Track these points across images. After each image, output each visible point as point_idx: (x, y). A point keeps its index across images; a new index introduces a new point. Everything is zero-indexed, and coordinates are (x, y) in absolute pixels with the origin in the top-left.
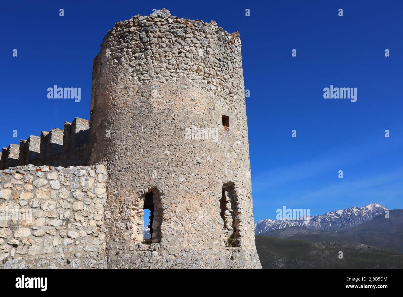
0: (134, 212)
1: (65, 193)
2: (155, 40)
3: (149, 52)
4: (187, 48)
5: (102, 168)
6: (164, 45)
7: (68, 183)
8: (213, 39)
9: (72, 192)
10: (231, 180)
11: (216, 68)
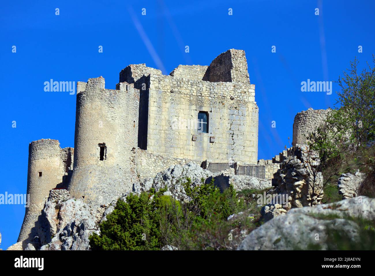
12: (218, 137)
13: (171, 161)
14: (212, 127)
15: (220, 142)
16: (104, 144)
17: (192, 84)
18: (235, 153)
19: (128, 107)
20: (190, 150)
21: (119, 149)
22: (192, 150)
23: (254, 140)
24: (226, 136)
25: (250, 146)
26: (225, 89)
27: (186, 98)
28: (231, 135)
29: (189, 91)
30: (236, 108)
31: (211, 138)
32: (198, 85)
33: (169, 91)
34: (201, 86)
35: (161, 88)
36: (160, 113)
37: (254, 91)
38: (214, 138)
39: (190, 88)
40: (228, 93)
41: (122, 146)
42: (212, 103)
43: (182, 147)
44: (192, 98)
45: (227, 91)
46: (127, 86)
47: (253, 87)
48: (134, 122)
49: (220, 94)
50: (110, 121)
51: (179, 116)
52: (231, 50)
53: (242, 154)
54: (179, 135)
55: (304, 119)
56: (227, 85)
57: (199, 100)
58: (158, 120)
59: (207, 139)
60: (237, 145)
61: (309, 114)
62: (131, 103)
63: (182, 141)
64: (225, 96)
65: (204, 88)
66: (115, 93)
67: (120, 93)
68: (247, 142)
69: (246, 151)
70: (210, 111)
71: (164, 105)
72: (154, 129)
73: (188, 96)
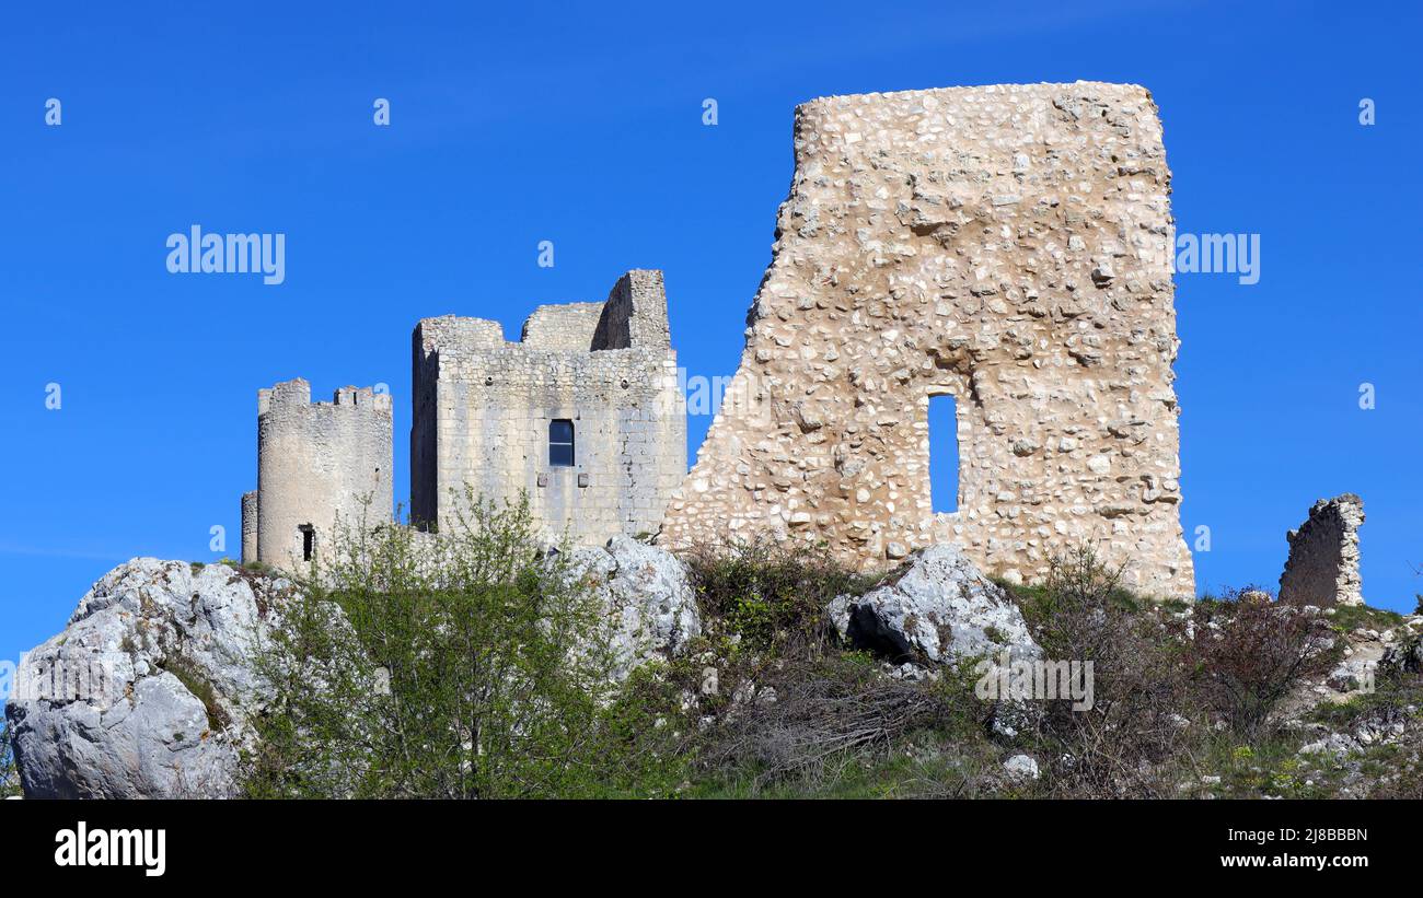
12: (596, 474)
14: (581, 452)
15: (600, 484)
16: (310, 525)
17: (533, 363)
19: (360, 440)
20: (533, 508)
22: (540, 507)
23: (678, 472)
24: (616, 469)
26: (610, 365)
27: (522, 394)
28: (626, 466)
29: (527, 378)
30: (634, 405)
31: (581, 477)
32: (546, 362)
33: (483, 381)
34: (553, 363)
35: (465, 377)
36: (464, 432)
37: (674, 364)
38: (586, 476)
40: (616, 373)
42: (580, 400)
44: (533, 393)
45: (614, 369)
46: (355, 394)
47: (672, 354)
48: (377, 470)
49: (597, 379)
50: (320, 474)
51: (506, 436)
52: (632, 272)
54: (510, 475)
56: (612, 356)
57: (551, 396)
58: (461, 448)
59: (571, 480)
60: (641, 488)
64: (610, 380)
65: (562, 368)
66: (329, 412)
67: (339, 411)
68: (662, 477)
69: (660, 499)
70: (576, 416)
71: (472, 413)
72: (452, 469)
73: (525, 388)
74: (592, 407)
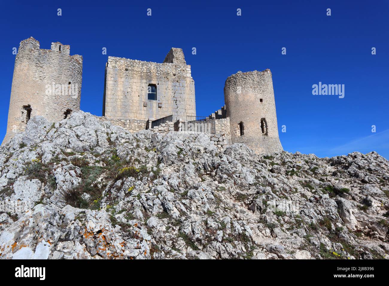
0: (237, 129)
1: (220, 125)
2: (238, 81)
3: (237, 85)
4: (247, 81)
5: (228, 118)
6: (240, 82)
7: (220, 123)
8: (256, 76)
9: (221, 125)
10: (264, 117)
11: (257, 85)
12: (165, 103)
13: (115, 122)
14: (159, 96)
15: (166, 107)
16: (29, 106)
18: (179, 115)
19: (61, 67)
20: (142, 114)
21: (47, 111)
22: (144, 114)
23: (193, 104)
24: (171, 102)
25: (190, 109)
26: (169, 68)
27: (138, 74)
28: (175, 101)
29: (140, 69)
30: (177, 81)
31: (159, 104)
32: (147, 65)
33: (124, 69)
35: (117, 67)
36: (116, 86)
37: (190, 70)
38: (161, 104)
39: (141, 67)
40: (171, 71)
41: (51, 108)
42: (158, 78)
43: (136, 112)
44: (142, 74)
45: (170, 69)
46: (60, 46)
47: (189, 66)
49: (165, 72)
50: (37, 81)
51: (132, 88)
52: (172, 48)
53: (184, 115)
54: (133, 102)
55: (234, 81)
56: (170, 65)
57: (148, 76)
58: (115, 91)
59: (156, 105)
60: (180, 109)
61: (238, 76)
62: (65, 63)
63: (135, 107)
64: (169, 73)
65: (152, 67)
66: (45, 52)
67: (51, 53)
68: (187, 106)
69: (187, 113)
70: (158, 83)
71: (119, 79)
72: (111, 99)
73: (139, 72)
74: (163, 81)
